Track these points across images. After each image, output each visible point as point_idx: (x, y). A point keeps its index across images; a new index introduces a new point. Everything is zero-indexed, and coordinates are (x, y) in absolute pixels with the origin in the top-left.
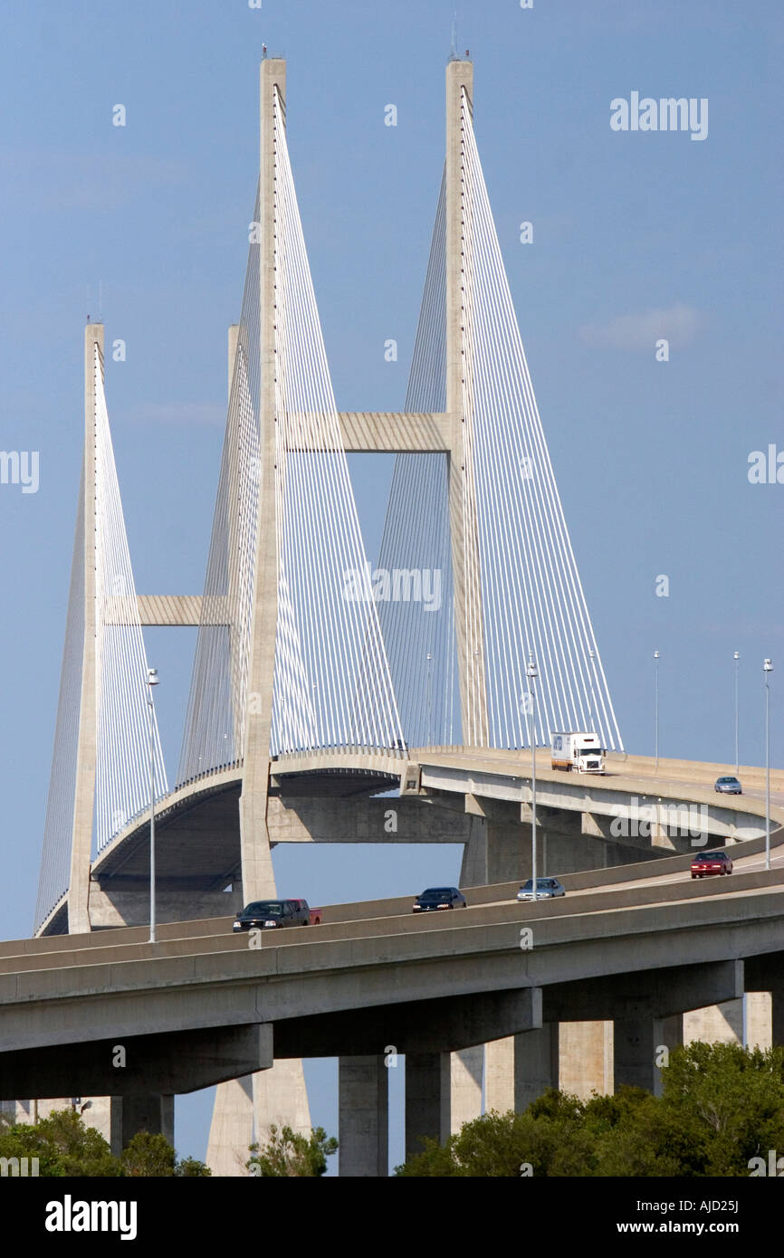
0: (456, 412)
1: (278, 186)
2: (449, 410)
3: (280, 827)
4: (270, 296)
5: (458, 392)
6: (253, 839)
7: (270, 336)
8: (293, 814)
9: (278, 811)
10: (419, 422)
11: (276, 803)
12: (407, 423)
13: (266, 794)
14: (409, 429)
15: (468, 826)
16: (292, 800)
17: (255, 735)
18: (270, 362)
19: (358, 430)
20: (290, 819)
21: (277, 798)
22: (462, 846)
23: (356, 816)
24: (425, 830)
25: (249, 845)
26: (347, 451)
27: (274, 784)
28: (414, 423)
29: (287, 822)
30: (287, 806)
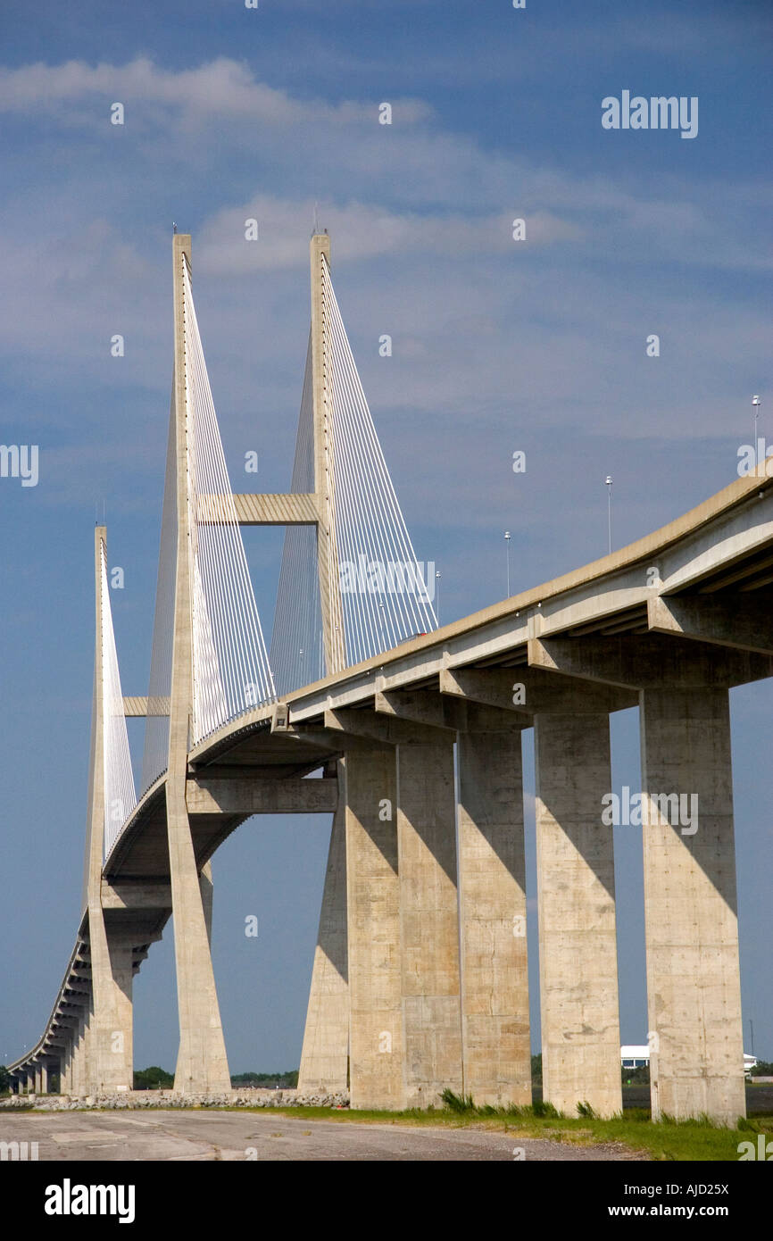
0: (322, 493)
1: (186, 327)
2: (317, 490)
3: (196, 802)
4: (183, 408)
5: (323, 479)
6: (175, 811)
7: (183, 438)
8: (206, 792)
9: (194, 790)
10: (295, 501)
11: (193, 784)
12: (285, 502)
13: (184, 778)
14: (287, 505)
15: (335, 801)
16: (204, 782)
17: (176, 734)
18: (183, 457)
19: (252, 507)
20: (203, 796)
21: (193, 781)
22: (332, 815)
23: (252, 794)
24: (303, 803)
25: (173, 816)
26: (242, 523)
27: (191, 770)
28: (290, 502)
29: (201, 798)
30: (201, 787)
